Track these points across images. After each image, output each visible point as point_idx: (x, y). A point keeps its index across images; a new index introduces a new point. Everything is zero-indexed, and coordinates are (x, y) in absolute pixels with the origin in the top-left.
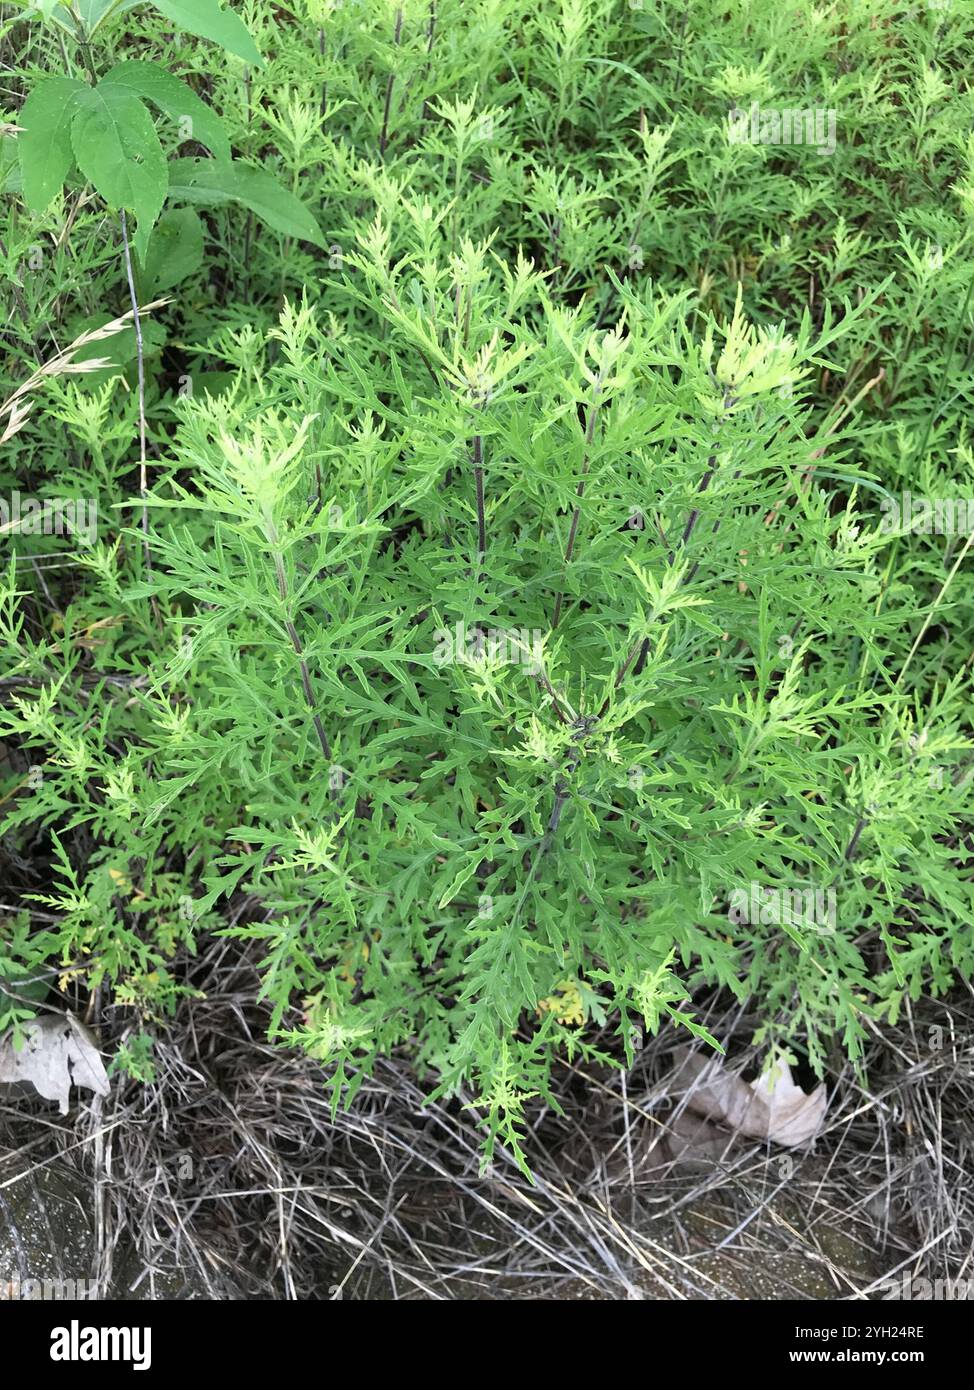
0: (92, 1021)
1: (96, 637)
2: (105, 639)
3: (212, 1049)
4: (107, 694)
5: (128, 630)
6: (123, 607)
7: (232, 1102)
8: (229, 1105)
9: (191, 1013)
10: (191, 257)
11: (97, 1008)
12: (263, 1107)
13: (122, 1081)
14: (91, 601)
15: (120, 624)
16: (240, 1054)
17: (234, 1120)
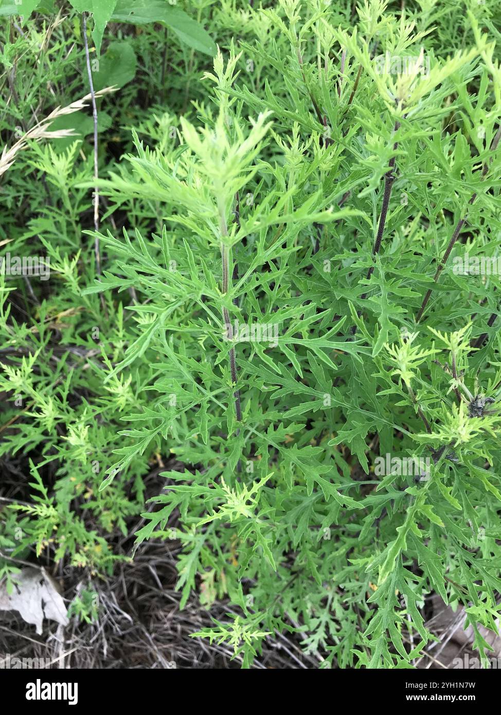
0: (58, 574)
1: (63, 322)
2: (69, 324)
3: (135, 592)
4: (69, 360)
5: (85, 317)
6: (81, 302)
7: (148, 630)
8: (147, 634)
9: (122, 568)
10: (127, 74)
11: (61, 565)
12: (169, 635)
13: (77, 617)
14: (60, 298)
15: (78, 313)
16: (153, 597)
17: (150, 645)
